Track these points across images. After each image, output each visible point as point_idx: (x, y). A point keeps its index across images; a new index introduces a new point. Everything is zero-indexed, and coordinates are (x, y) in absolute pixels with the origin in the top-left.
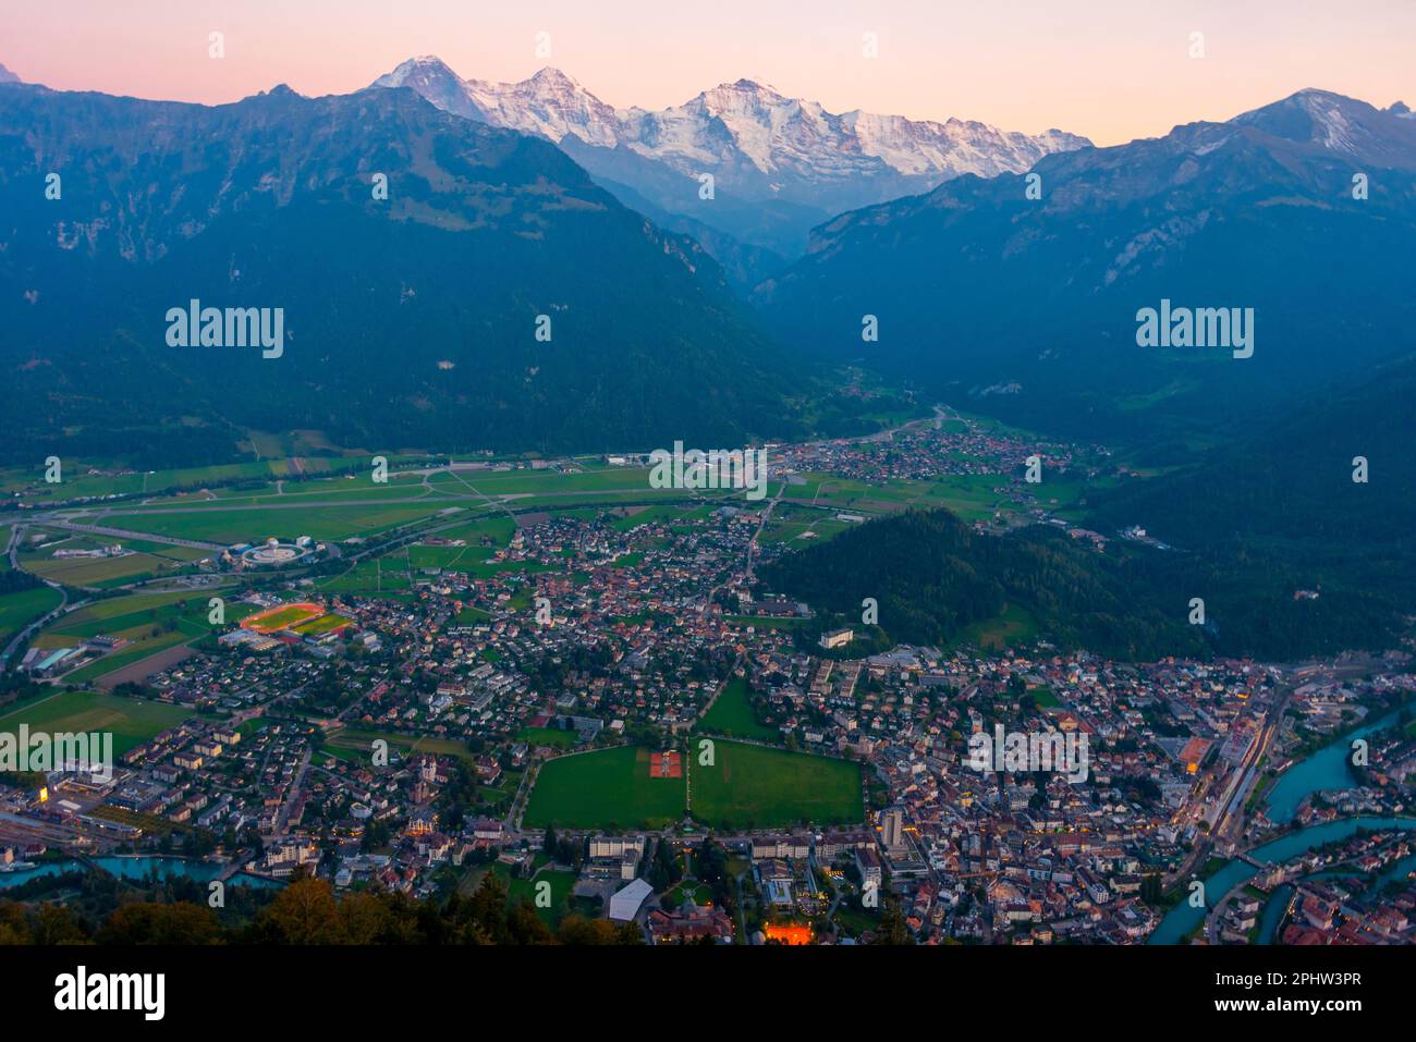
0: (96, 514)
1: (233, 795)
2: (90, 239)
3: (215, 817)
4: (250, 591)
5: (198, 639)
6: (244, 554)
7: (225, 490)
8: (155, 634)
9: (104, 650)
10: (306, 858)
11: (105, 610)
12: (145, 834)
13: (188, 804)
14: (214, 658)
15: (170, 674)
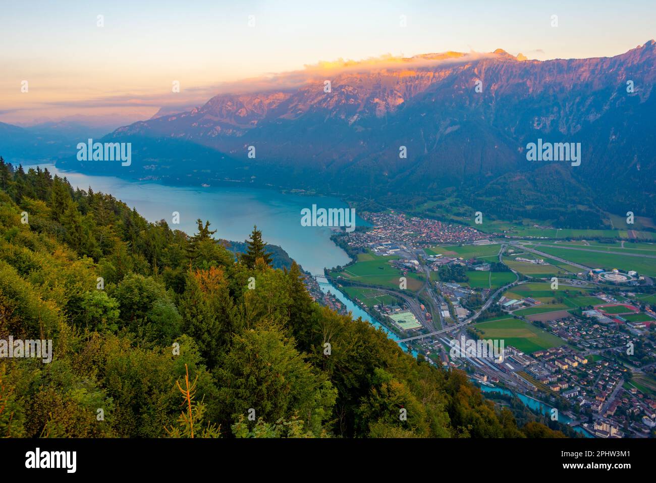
0: (534, 244)
1: (581, 388)
2: (547, 124)
3: (571, 395)
4: (601, 293)
5: (573, 309)
6: (600, 274)
7: (594, 242)
8: (554, 302)
9: (531, 304)
10: (614, 434)
11: (533, 287)
12: (539, 391)
13: (559, 385)
14: (579, 320)
15: (558, 321)
